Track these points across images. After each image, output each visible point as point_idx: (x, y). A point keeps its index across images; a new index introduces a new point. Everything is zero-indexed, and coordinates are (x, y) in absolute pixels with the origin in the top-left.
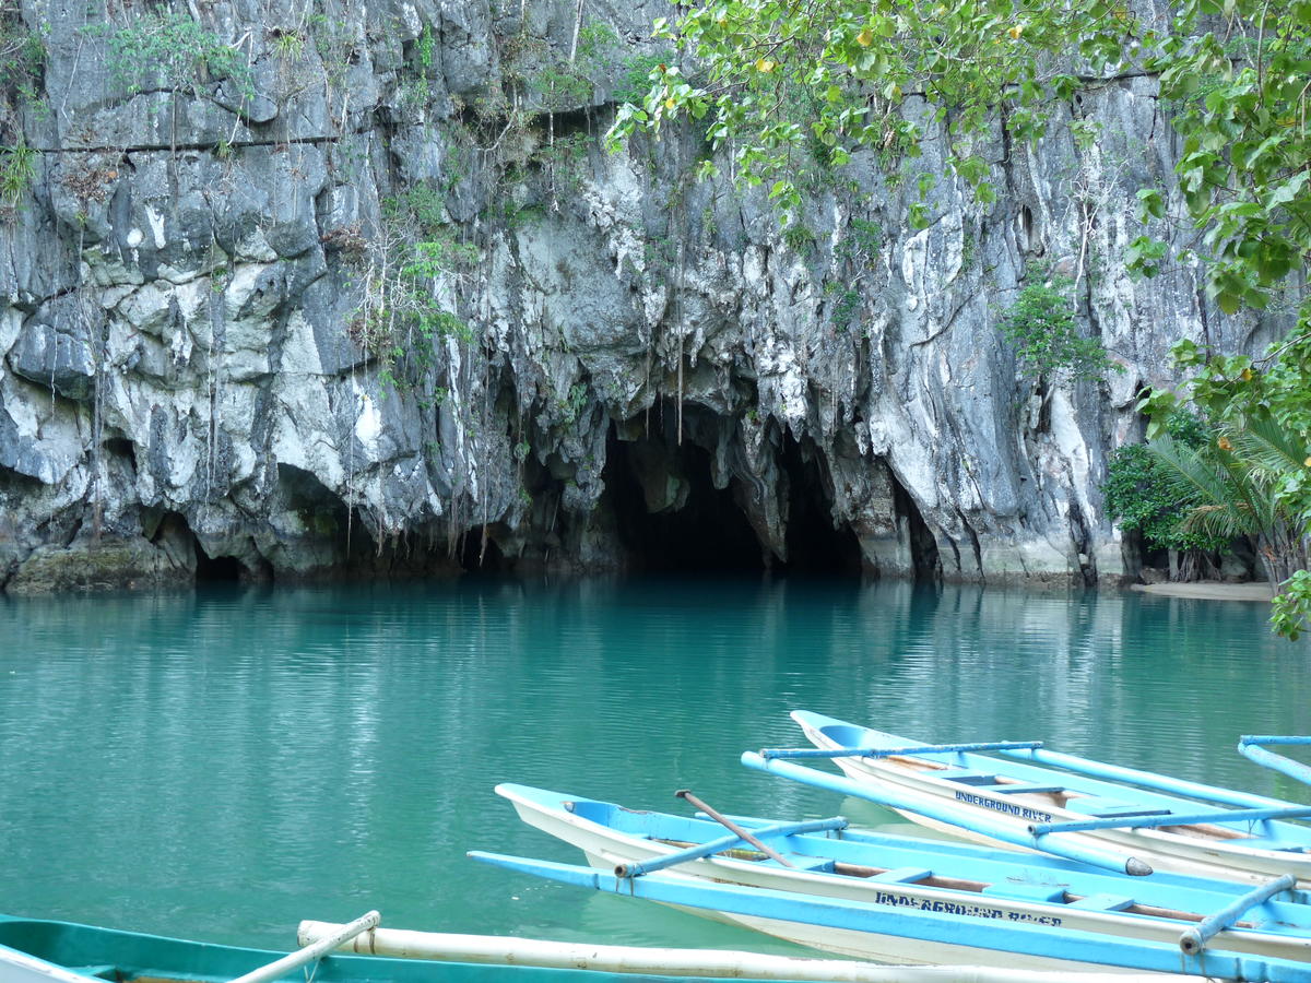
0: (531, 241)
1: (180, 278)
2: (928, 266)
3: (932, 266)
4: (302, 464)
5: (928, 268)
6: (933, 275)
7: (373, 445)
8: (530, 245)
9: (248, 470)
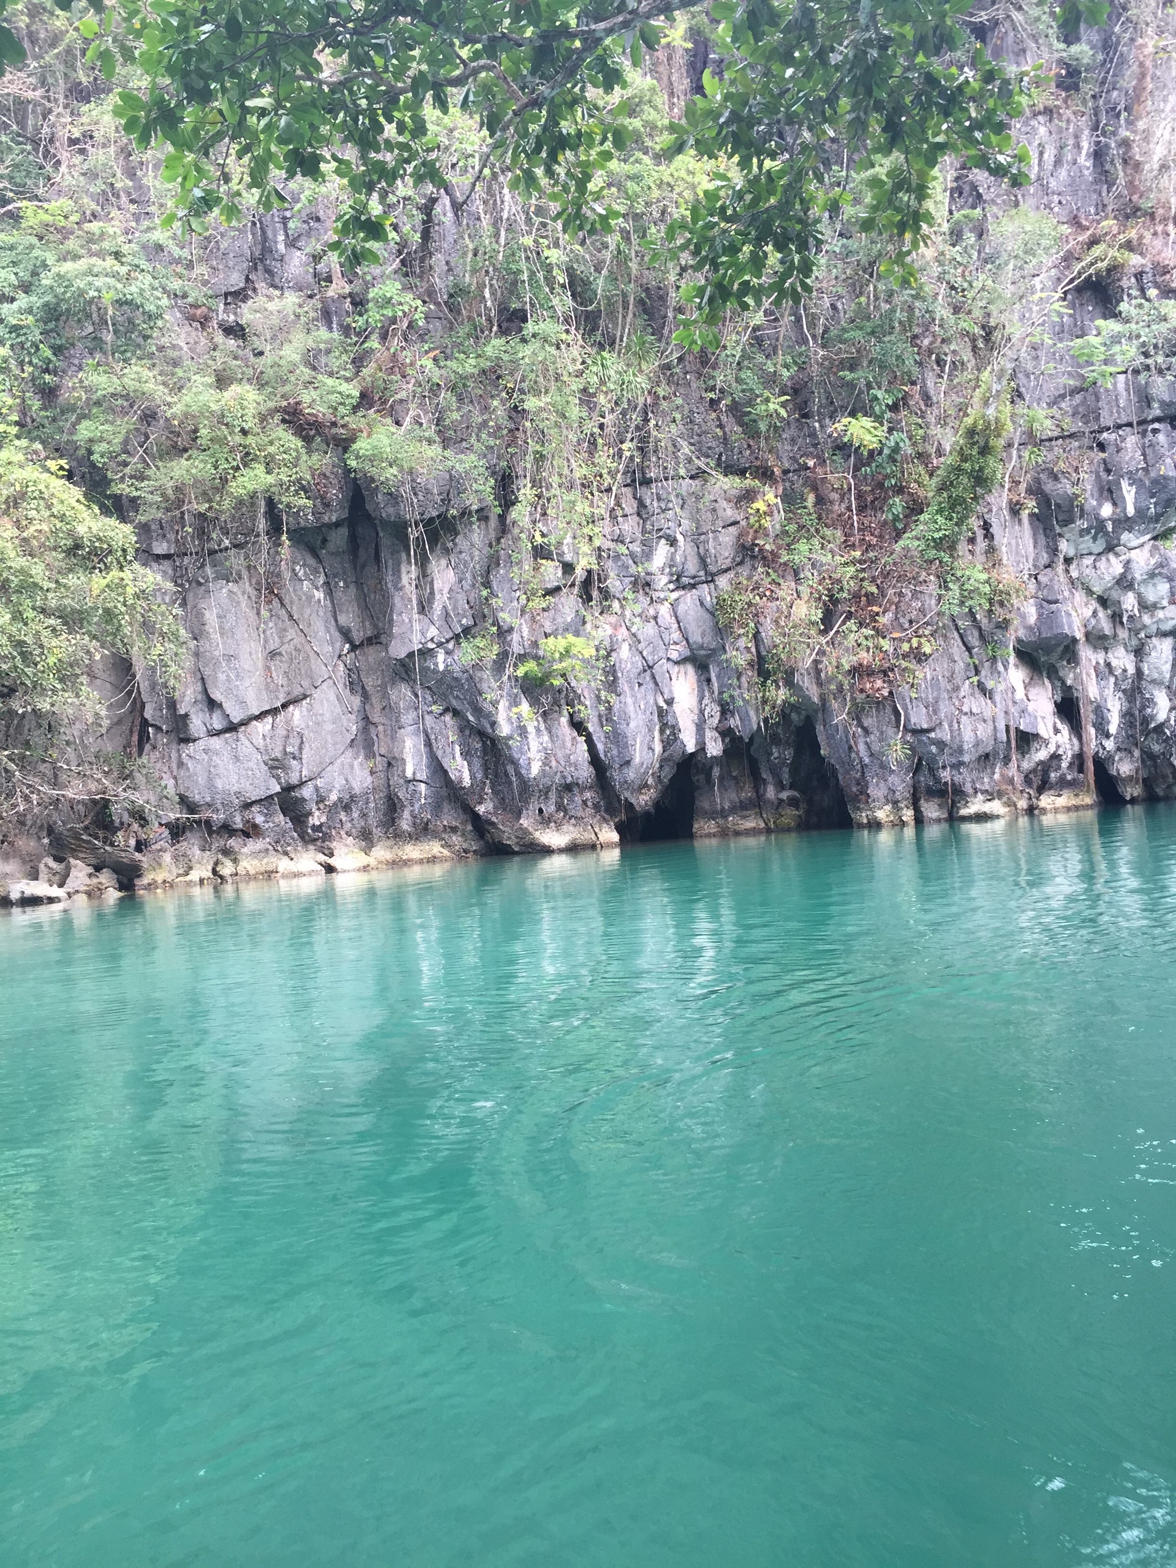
1: (1135, 543)
9: (1162, 716)
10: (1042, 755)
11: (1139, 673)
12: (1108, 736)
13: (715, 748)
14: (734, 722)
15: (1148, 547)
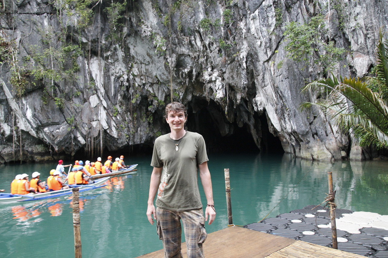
0: (135, 47)
2: (261, 25)
3: (263, 25)
5: (261, 26)
6: (264, 29)
8: (135, 48)
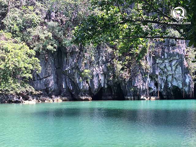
1: (167, 62)
4: (176, 85)
7: (188, 83)
9: (170, 86)
10: (152, 91)
11: (167, 80)
12: (162, 89)
13: (106, 87)
14: (109, 83)
15: (168, 63)
